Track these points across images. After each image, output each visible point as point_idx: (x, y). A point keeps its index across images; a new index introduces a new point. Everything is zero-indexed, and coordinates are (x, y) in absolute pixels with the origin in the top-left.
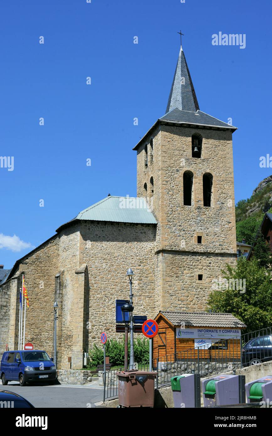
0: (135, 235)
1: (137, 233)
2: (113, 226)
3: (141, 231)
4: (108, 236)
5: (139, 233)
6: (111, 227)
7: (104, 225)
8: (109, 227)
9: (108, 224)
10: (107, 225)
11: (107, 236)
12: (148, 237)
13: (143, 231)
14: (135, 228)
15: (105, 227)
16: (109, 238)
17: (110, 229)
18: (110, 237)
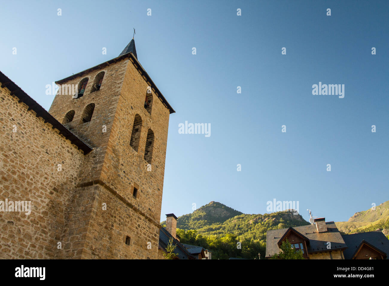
0: (61, 149)
1: (63, 148)
2: (38, 118)
3: (69, 149)
4: (26, 127)
5: (65, 150)
6: (35, 119)
7: (26, 109)
8: (33, 117)
9: (32, 112)
10: (30, 112)
11: (24, 125)
12: (74, 162)
13: (70, 151)
14: (63, 140)
15: (27, 113)
16: (25, 130)
17: (33, 120)
18: (28, 131)
